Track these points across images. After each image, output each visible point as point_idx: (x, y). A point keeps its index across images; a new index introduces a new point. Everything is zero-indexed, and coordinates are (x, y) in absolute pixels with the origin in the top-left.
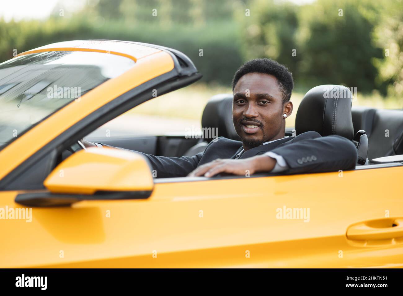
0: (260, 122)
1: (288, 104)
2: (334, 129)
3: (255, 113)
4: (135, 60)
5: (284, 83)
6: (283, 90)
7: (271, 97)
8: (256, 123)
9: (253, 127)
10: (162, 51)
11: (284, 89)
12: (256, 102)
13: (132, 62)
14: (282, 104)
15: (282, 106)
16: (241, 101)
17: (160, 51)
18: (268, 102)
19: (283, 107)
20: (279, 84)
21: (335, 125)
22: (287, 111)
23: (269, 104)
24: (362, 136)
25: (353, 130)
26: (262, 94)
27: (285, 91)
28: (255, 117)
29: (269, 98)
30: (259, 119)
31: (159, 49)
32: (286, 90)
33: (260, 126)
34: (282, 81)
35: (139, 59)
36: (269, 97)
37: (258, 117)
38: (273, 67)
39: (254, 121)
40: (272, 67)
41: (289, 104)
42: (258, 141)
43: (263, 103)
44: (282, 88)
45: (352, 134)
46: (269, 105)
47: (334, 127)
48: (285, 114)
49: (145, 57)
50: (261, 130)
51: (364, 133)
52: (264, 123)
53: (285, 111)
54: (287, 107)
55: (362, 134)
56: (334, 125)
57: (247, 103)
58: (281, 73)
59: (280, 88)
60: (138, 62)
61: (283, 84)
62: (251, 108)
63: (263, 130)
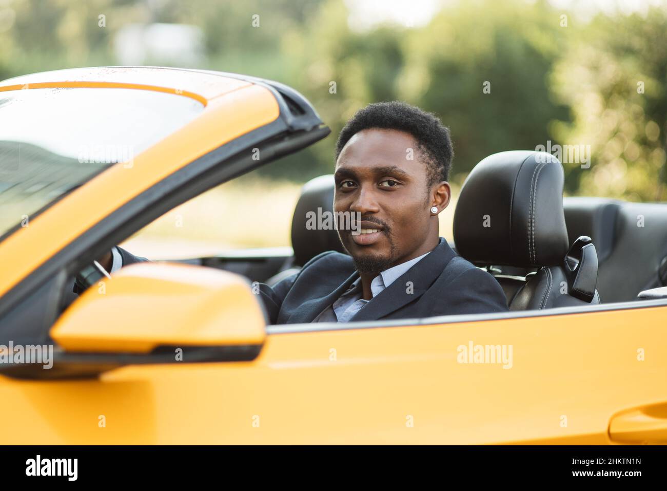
0: (382, 222)
1: (441, 187)
2: (531, 235)
3: (373, 204)
4: (204, 102)
5: (430, 146)
6: (429, 161)
7: (403, 172)
8: (375, 224)
9: (370, 231)
10: (253, 84)
11: (430, 157)
12: (375, 184)
13: (199, 104)
14: (426, 187)
15: (427, 190)
16: (348, 183)
17: (248, 84)
18: (398, 184)
19: (429, 193)
20: (420, 148)
21: (534, 227)
22: (439, 200)
23: (398, 187)
24: (585, 248)
25: (567, 237)
26: (384, 168)
27: (432, 162)
28: (373, 212)
29: (399, 175)
30: (380, 217)
31: (248, 81)
32: (435, 160)
33: (384, 229)
34: (426, 142)
35: (212, 99)
36: (399, 173)
37: (378, 214)
38: (407, 117)
39: (372, 219)
40: (404, 117)
41: (443, 188)
42: (381, 258)
43: (389, 184)
44: (426, 155)
45: (565, 245)
46: (400, 188)
47: (531, 231)
48: (435, 206)
49: (222, 95)
50: (385, 238)
51: (589, 242)
52: (391, 224)
53: (436, 202)
54: (438, 194)
55: (584, 243)
56: (531, 226)
57: (359, 187)
58: (424, 127)
59: (421, 157)
60: (210, 104)
61: (429, 148)
62: (364, 195)
63: (388, 237)
